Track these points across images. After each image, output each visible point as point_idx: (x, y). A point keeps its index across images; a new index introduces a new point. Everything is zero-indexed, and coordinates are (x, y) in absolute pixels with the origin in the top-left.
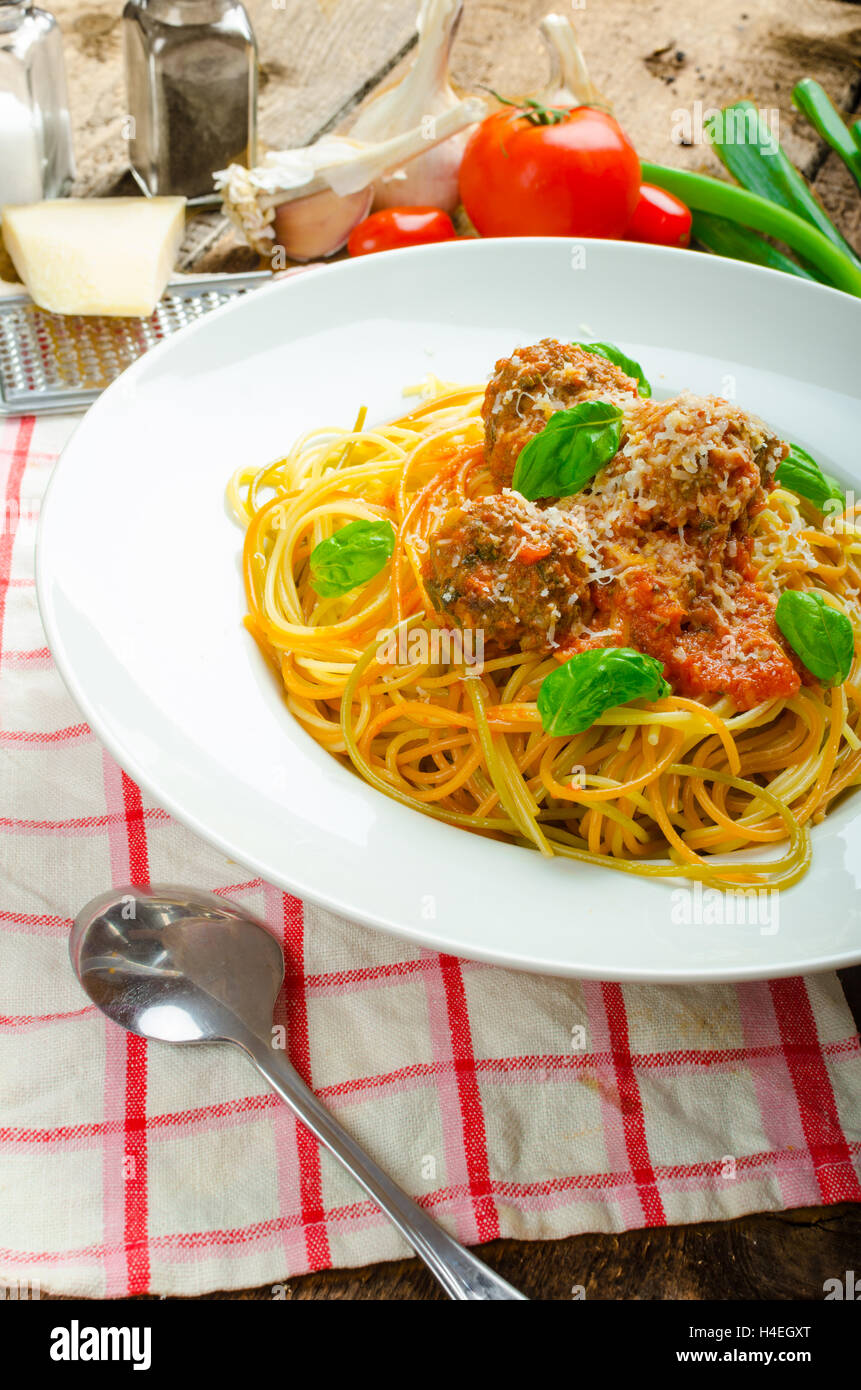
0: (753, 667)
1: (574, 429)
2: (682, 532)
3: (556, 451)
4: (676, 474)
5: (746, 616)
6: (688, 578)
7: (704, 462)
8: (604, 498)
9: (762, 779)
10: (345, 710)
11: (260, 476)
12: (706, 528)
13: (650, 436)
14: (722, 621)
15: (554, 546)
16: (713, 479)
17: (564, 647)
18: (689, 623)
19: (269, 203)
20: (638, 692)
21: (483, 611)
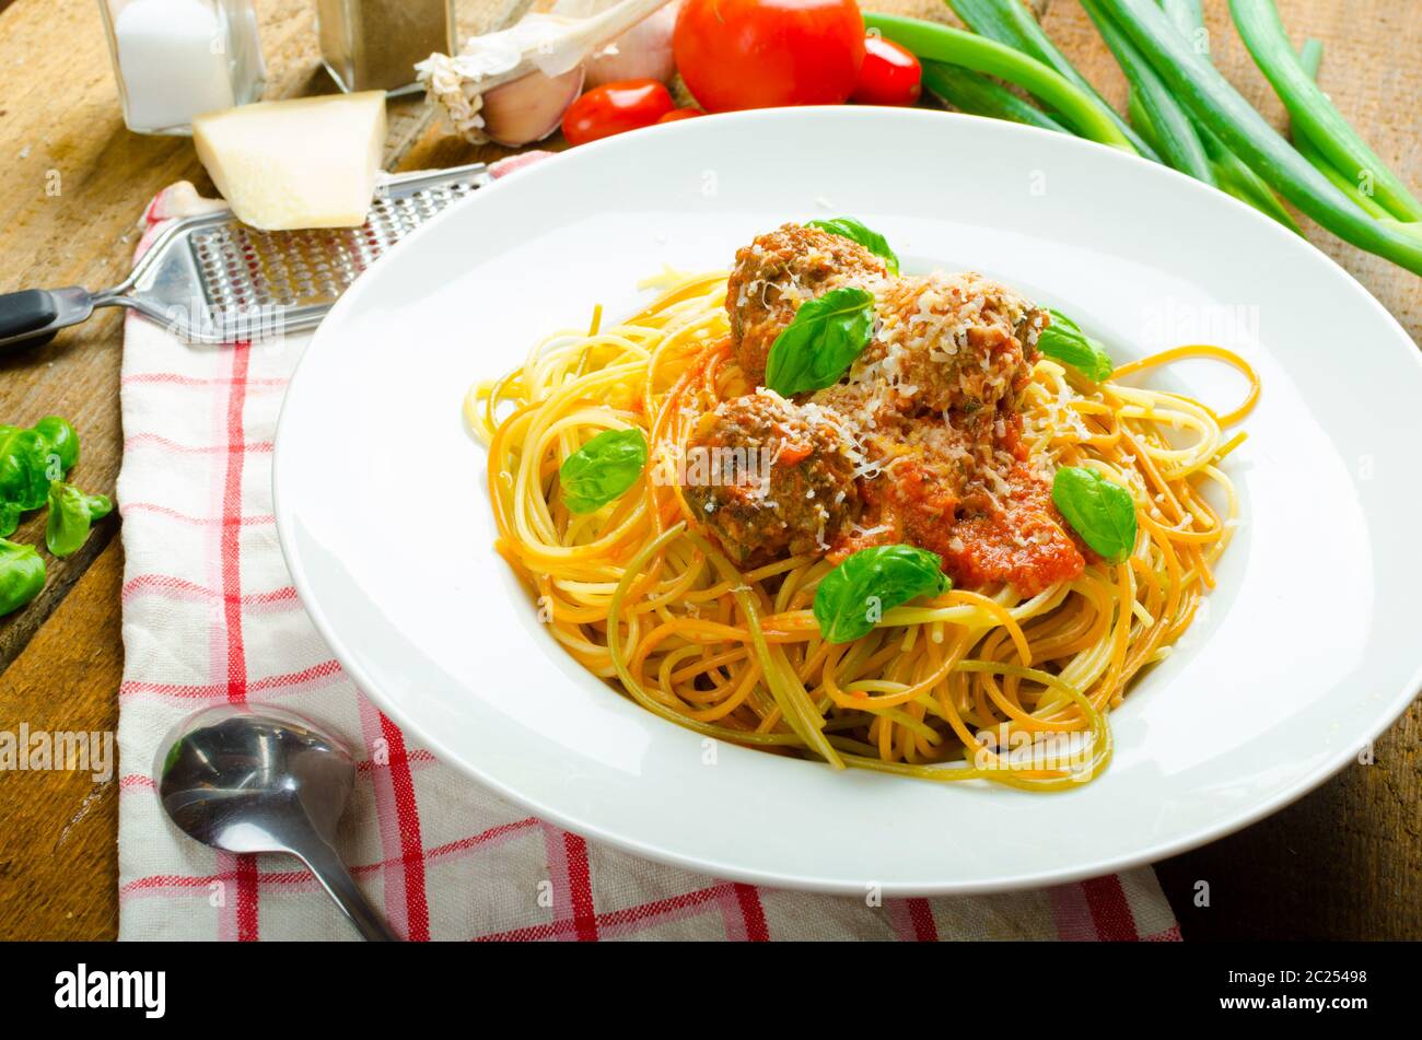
0: (1034, 551)
1: (825, 319)
2: (946, 416)
3: (809, 344)
4: (934, 356)
5: (1021, 498)
6: (958, 464)
7: (963, 341)
8: (863, 387)
9: (1055, 667)
10: (611, 632)
11: (497, 390)
12: (971, 410)
13: (905, 319)
14: (998, 506)
15: (815, 444)
16: (975, 359)
17: (836, 548)
18: (963, 511)
19: (475, 90)
20: (917, 589)
21: (748, 519)
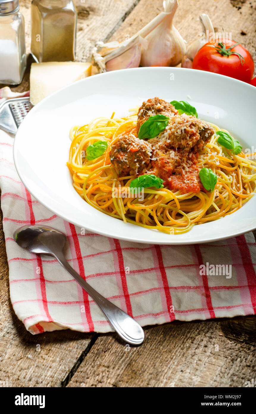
0: (187, 184)
1: (154, 121)
2: (177, 149)
3: (149, 127)
4: (176, 134)
5: (191, 173)
6: (175, 160)
7: (183, 131)
8: (160, 139)
10: (84, 187)
11: (79, 128)
12: (183, 149)
13: (173, 124)
14: (184, 173)
15: (140, 149)
16: (186, 136)
17: (140, 175)
18: (174, 172)
21: (120, 163)
